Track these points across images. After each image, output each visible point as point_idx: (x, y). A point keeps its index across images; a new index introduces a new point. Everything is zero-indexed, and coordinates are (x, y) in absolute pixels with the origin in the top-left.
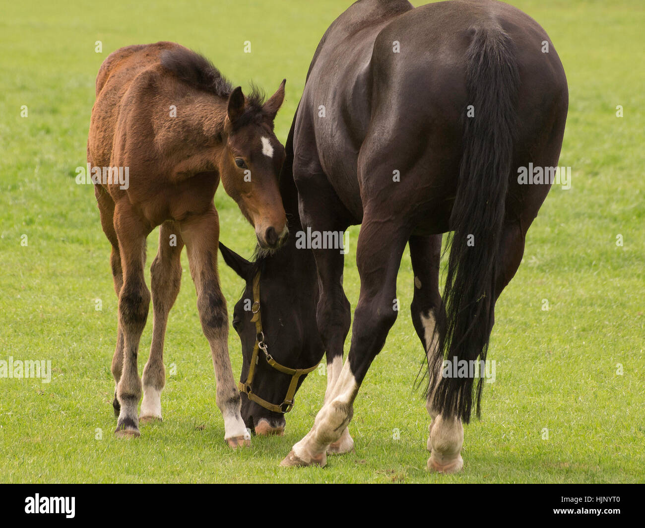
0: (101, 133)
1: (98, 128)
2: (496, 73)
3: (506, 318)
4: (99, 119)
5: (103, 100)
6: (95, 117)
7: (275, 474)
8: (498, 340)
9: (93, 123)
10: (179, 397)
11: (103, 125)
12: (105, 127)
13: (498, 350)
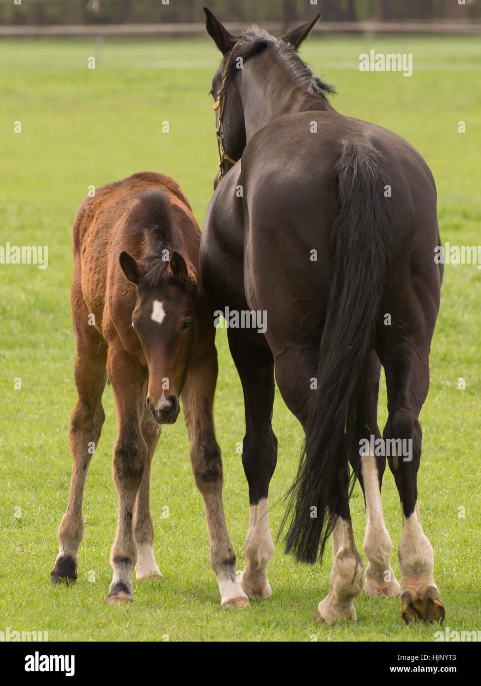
0: (95, 276)
1: (91, 269)
2: (371, 188)
3: (437, 445)
4: (92, 260)
5: (95, 239)
6: (88, 258)
7: (208, 622)
8: (431, 469)
9: (86, 265)
10: (98, 544)
11: (97, 266)
12: (99, 268)
13: (432, 480)
